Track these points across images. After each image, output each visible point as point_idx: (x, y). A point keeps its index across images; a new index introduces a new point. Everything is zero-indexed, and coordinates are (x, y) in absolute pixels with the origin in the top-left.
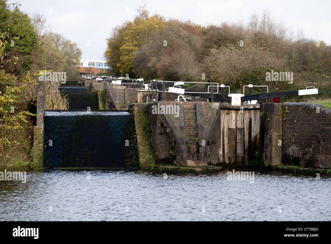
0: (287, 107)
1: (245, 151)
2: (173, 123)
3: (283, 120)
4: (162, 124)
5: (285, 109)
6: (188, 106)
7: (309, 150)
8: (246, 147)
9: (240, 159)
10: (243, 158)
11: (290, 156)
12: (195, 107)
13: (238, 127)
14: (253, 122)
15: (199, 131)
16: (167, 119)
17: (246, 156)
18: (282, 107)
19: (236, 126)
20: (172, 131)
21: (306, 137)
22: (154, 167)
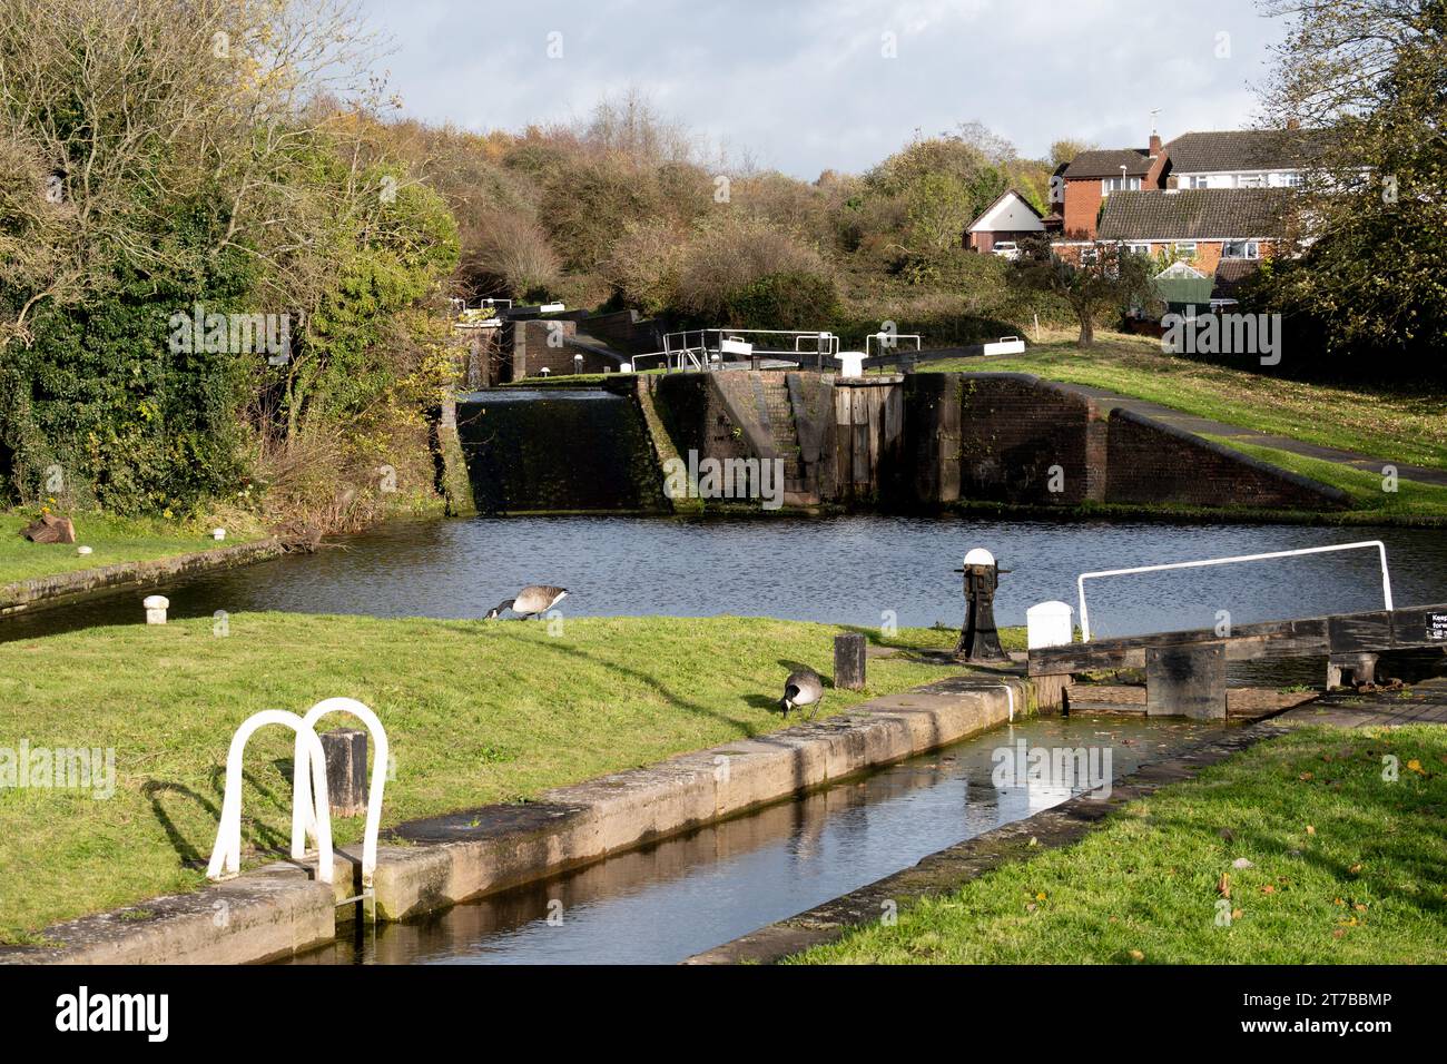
0: (972, 382)
1: (870, 471)
2: (747, 417)
3: (962, 407)
4: (721, 420)
5: (968, 386)
6: (771, 381)
7: (1030, 469)
8: (873, 464)
9: (860, 489)
10: (868, 486)
11: (979, 482)
12: (786, 382)
13: (856, 422)
14: (887, 411)
15: (800, 433)
16: (734, 408)
17: (874, 483)
18: (961, 380)
19: (852, 421)
20: (745, 433)
21: (1018, 443)
22: (706, 508)
